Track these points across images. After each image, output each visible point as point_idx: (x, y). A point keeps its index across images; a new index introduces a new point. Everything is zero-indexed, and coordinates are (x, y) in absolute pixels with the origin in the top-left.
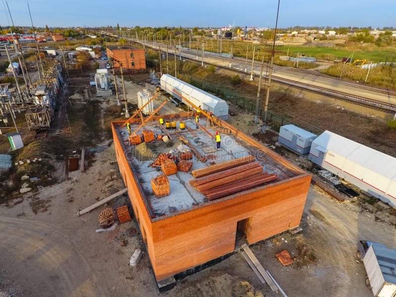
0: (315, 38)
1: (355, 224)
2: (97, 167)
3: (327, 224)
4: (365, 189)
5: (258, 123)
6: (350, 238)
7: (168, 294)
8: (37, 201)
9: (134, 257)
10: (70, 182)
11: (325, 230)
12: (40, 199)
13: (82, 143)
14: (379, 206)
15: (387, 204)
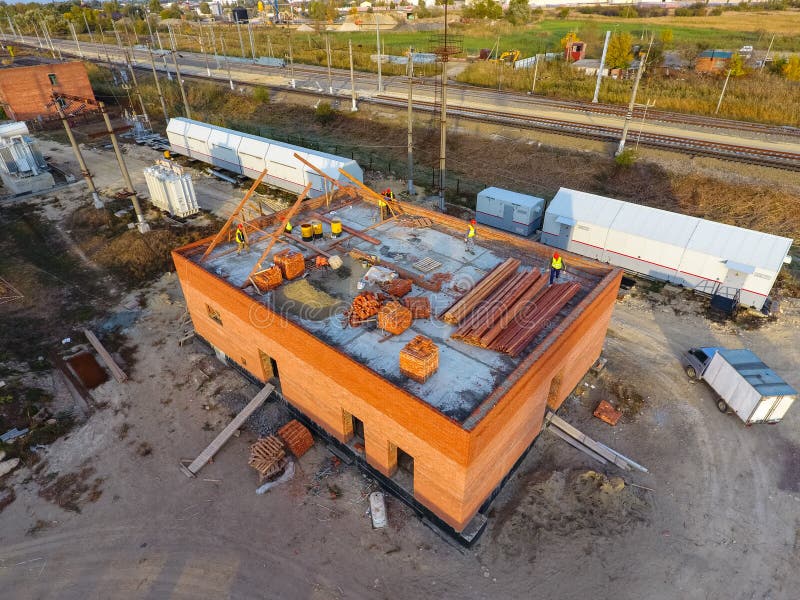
0: (408, 14)
1: (657, 328)
2: (150, 360)
3: (623, 339)
4: (645, 270)
5: (416, 194)
6: (663, 351)
7: (479, 545)
8: (55, 481)
9: (377, 510)
10: (109, 412)
11: (625, 349)
12: (61, 475)
13: (66, 316)
14: (668, 291)
15: (681, 286)
